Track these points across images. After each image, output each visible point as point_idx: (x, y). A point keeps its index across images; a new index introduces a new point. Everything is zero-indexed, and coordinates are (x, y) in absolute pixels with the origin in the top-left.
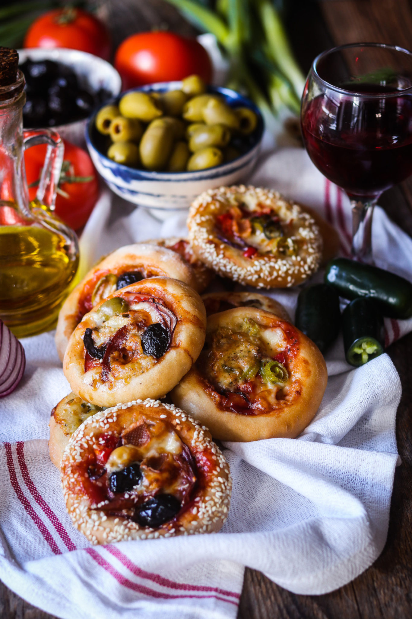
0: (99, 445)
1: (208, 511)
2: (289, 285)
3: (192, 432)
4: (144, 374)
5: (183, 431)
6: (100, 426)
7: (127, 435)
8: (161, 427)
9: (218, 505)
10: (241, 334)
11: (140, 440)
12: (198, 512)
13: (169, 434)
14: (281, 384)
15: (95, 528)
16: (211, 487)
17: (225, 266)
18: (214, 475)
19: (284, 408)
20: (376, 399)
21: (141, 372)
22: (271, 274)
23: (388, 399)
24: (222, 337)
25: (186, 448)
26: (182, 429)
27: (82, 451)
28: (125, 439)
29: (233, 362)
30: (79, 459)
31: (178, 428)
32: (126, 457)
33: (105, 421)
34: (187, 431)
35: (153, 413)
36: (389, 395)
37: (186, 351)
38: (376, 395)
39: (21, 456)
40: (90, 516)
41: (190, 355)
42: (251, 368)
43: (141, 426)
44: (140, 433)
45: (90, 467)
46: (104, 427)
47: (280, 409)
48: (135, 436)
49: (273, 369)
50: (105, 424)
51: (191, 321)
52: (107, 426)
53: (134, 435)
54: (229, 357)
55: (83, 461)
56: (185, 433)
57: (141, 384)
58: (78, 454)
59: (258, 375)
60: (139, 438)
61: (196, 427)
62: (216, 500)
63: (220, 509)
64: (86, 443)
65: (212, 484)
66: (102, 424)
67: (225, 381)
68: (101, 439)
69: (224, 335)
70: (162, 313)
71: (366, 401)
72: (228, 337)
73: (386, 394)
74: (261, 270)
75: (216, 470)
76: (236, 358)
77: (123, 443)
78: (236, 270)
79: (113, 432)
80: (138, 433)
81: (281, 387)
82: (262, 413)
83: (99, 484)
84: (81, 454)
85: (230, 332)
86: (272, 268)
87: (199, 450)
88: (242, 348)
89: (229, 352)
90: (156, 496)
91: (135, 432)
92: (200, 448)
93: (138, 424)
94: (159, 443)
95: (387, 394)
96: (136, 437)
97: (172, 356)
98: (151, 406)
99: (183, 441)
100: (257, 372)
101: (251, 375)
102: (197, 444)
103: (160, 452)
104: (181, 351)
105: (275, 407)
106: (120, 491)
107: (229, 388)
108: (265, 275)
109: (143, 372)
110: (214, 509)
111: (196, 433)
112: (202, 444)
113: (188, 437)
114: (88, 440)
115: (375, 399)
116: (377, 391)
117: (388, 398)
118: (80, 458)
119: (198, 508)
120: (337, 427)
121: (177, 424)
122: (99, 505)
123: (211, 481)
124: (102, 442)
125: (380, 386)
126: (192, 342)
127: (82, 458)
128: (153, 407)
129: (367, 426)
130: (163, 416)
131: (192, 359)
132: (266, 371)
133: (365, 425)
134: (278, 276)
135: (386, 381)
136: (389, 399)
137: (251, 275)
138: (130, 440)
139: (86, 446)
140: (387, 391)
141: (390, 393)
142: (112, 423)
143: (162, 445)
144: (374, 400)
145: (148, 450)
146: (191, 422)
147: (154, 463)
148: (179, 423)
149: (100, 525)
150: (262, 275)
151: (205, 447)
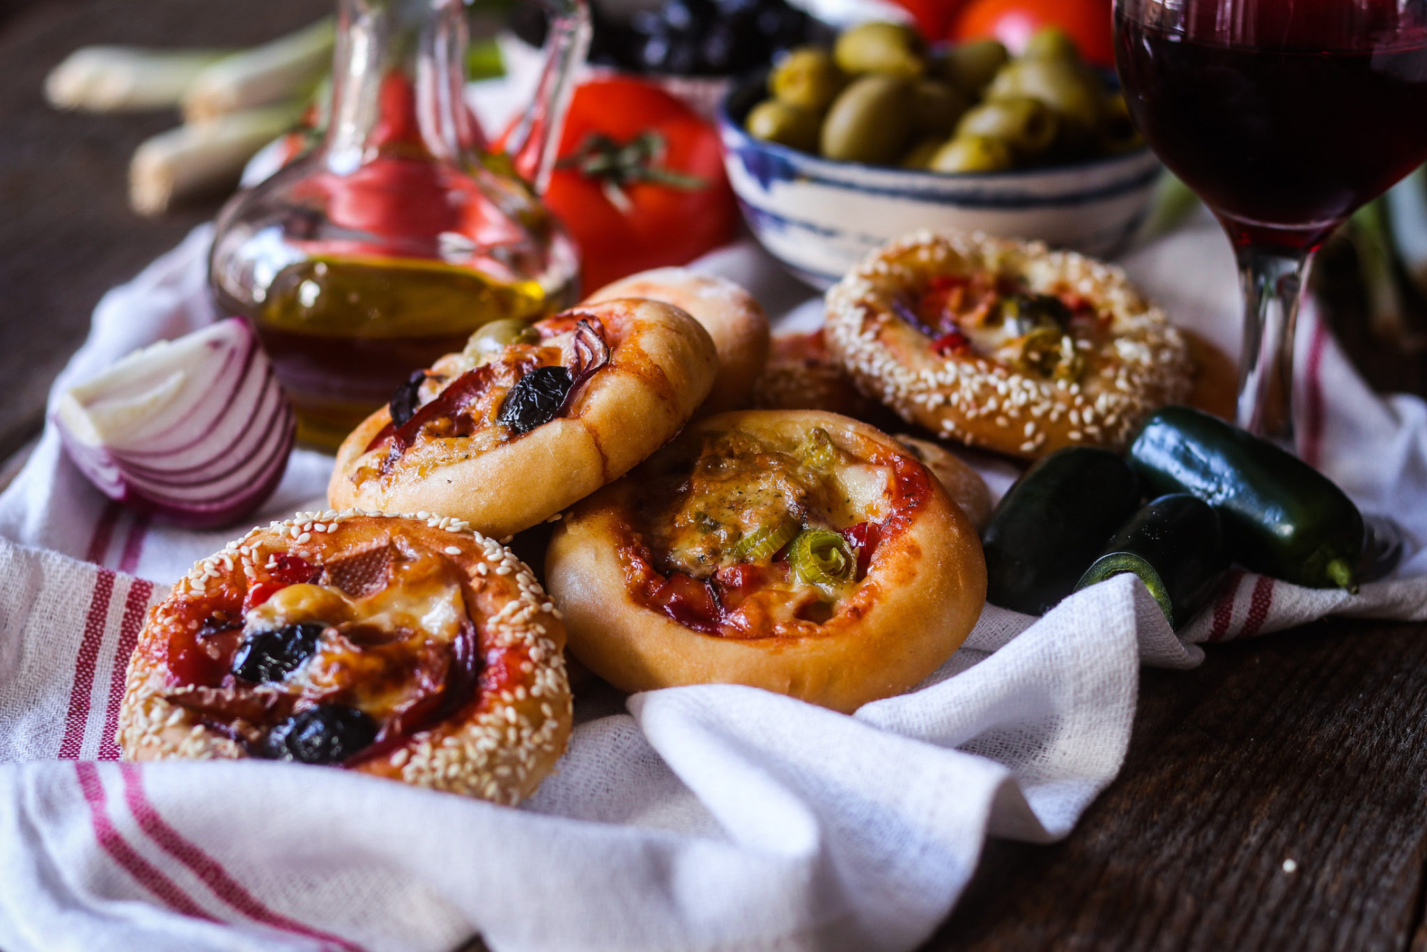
0: (259, 569)
1: (433, 770)
2: (1027, 447)
3: (506, 600)
4: (467, 463)
5: (484, 593)
6: (290, 536)
7: (339, 565)
8: (429, 566)
9: (469, 767)
10: (780, 457)
11: (366, 586)
12: (408, 761)
13: (444, 589)
14: (828, 589)
15: (145, 740)
16: (477, 723)
17: (870, 360)
18: (501, 700)
19: (801, 636)
20: (1052, 666)
21: (462, 455)
22: (979, 401)
23: (1090, 682)
24: (731, 455)
25: (470, 631)
26: (484, 588)
27: (216, 574)
28: (329, 572)
29: (730, 512)
30: (198, 590)
31: (475, 584)
32: (304, 605)
33: (307, 528)
34: (494, 596)
35: (434, 540)
36: (1091, 667)
37: (592, 431)
38: (1053, 657)
39: (133, 616)
40: (148, 710)
41: (598, 446)
42: (764, 532)
43: (380, 551)
44: (374, 571)
45: (214, 614)
46: (296, 539)
47: (792, 638)
48: (359, 574)
49: (822, 551)
50: (302, 532)
51: (639, 374)
52: (306, 537)
53: (357, 571)
54: (722, 500)
55: (206, 596)
56: (486, 602)
57: (449, 482)
58: (204, 578)
59: (781, 558)
60: (367, 582)
61: (523, 594)
62: (471, 752)
63: (473, 780)
64: (231, 557)
65: (483, 718)
66: (294, 531)
67: (689, 551)
68: (272, 558)
69: (736, 452)
70: (581, 346)
71: (1019, 662)
72: (745, 457)
73: (1085, 662)
74: (956, 385)
75: (512, 692)
76: (738, 506)
77: (321, 581)
78: (891, 374)
79: (313, 555)
80: (368, 567)
81: (825, 596)
82: (739, 635)
83: (212, 652)
84: (208, 583)
85: (757, 450)
86: (988, 390)
87: (498, 643)
88: (764, 485)
89: (726, 486)
90: (323, 701)
91: (361, 564)
92: (503, 639)
93: (374, 545)
94: (410, 605)
95: (1088, 664)
96: (360, 579)
97: (552, 433)
98: (441, 527)
99: (470, 611)
100: (779, 547)
101: (759, 552)
102: (502, 628)
103: (398, 623)
104: (578, 428)
105: (780, 629)
106: (250, 676)
107: (692, 567)
108: (962, 399)
109: (467, 457)
110: (454, 770)
111: (512, 605)
112: (514, 632)
113: (489, 609)
114: (241, 555)
115: (1048, 663)
116: (1059, 644)
117: (1089, 676)
118: (203, 588)
119: (412, 753)
120: (921, 716)
121: (479, 575)
122: (179, 691)
123: (488, 711)
124: (272, 564)
125: (1073, 636)
126: (617, 416)
127: (207, 591)
128: (444, 529)
129: (1036, 763)
130: (452, 550)
131: (604, 459)
132: (804, 549)
133: (1031, 761)
134: (998, 412)
135: (1093, 625)
136: (1093, 679)
137: (928, 391)
138: (343, 579)
139: (229, 566)
140: (1089, 653)
141: (1096, 662)
142: (321, 533)
143: (414, 611)
144: (1045, 667)
145: (372, 608)
146: (518, 582)
147: (365, 637)
148: (484, 572)
149: (158, 732)
150: (955, 398)
151: (518, 641)
